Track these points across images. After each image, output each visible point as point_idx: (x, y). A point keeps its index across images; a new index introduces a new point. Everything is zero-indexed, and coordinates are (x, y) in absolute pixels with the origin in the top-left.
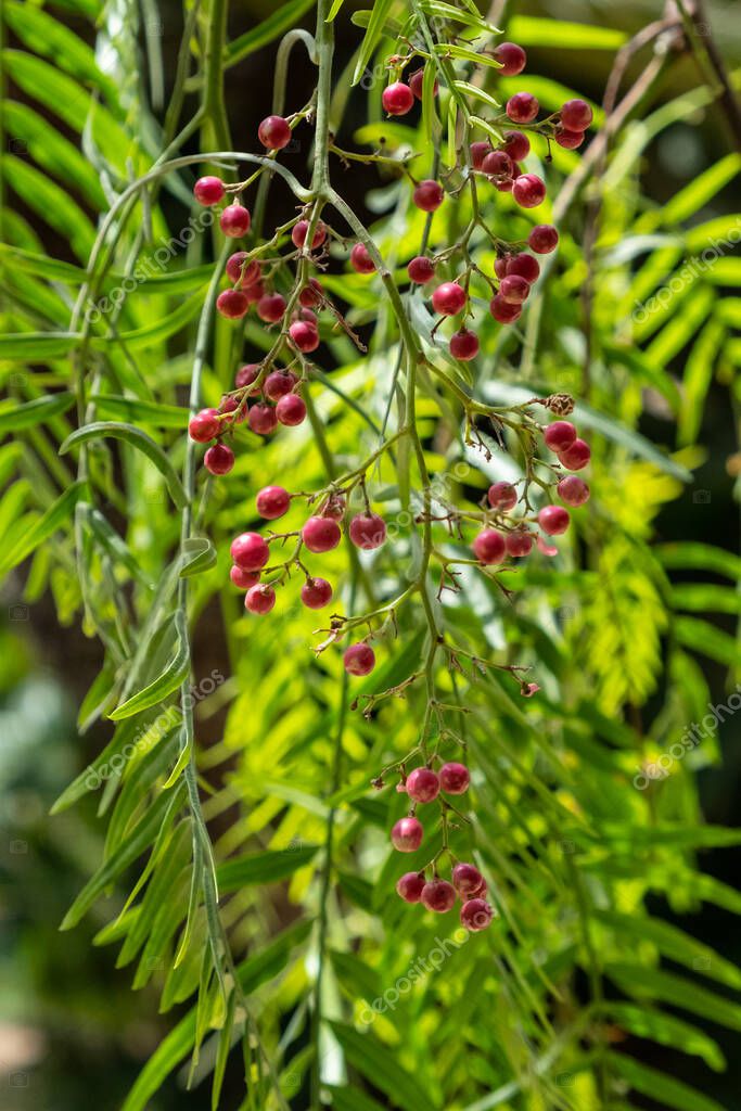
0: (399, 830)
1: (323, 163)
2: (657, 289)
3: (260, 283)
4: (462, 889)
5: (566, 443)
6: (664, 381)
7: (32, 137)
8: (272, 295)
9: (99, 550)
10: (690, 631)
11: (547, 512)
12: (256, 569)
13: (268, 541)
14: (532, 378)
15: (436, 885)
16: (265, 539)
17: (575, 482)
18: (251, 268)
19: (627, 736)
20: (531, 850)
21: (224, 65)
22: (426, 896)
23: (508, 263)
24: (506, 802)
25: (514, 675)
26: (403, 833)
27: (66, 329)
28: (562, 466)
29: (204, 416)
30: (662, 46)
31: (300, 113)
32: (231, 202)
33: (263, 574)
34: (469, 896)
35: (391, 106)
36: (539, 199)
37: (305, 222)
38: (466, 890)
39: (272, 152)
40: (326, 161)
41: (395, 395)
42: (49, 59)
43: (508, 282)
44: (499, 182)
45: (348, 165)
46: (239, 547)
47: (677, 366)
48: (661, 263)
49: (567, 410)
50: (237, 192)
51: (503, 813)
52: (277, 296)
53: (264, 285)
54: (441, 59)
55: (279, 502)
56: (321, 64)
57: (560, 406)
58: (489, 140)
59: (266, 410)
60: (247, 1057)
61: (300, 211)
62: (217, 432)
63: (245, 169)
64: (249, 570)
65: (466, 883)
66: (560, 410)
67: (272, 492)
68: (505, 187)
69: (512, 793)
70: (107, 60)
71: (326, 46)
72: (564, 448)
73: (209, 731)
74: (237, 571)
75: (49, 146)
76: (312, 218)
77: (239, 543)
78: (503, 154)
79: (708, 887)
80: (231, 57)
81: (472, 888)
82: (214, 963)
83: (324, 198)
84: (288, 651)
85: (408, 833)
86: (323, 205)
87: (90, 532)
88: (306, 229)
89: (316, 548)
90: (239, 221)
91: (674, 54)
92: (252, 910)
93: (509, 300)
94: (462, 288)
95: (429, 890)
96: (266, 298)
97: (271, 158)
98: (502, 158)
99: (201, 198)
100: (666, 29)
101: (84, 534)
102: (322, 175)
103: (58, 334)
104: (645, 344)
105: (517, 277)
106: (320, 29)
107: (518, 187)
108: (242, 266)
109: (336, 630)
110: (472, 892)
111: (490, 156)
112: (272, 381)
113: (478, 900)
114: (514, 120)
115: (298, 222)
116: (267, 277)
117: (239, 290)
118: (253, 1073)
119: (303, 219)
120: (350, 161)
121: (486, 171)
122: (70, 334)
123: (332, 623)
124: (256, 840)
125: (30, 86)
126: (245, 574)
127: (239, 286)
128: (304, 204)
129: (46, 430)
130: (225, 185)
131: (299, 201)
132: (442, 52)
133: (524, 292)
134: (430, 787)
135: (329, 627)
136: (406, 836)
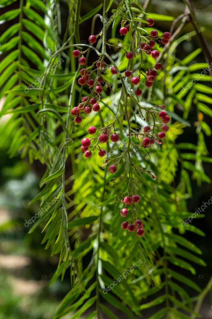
0: (122, 212)
1: (104, 47)
2: (179, 81)
4: (137, 226)
5: (164, 116)
6: (181, 102)
7: (29, 41)
8: (91, 79)
9: (46, 142)
10: (186, 165)
11: (160, 133)
12: (87, 147)
13: (90, 140)
14: (150, 101)
15: (131, 225)
16: (90, 139)
18: (86, 72)
19: (171, 189)
20: (149, 217)
21: (79, 23)
22: (128, 227)
23: (150, 72)
24: (144, 206)
25: (150, 173)
26: (123, 212)
27: (38, 88)
28: (162, 122)
29: (74, 109)
30: (184, 20)
31: (99, 34)
32: (81, 56)
33: (89, 148)
34: (139, 228)
35: (122, 33)
36: (158, 56)
39: (92, 44)
40: (105, 46)
41: (120, 105)
42: (34, 22)
43: (150, 77)
44: (148, 52)
45: (110, 48)
46: (83, 141)
47: (184, 98)
48: (181, 74)
50: (83, 54)
51: (143, 208)
52: (92, 80)
53: (89, 77)
54: (134, 22)
55: (94, 130)
58: (146, 42)
59: (89, 108)
60: (71, 269)
61: (99, 59)
62: (78, 113)
63: (85, 48)
64: (85, 147)
65: (138, 224)
67: (92, 128)
69: (145, 203)
70: (47, 22)
71: (106, 18)
72: (163, 118)
73: (69, 187)
74: (83, 147)
75: (33, 43)
76: (102, 60)
77: (83, 140)
78: (149, 45)
79: (193, 228)
80: (82, 20)
81: (140, 226)
82: (66, 244)
83: (105, 56)
84: (88, 168)
85: (124, 212)
87: (43, 137)
88: (100, 63)
89: (102, 142)
90: (83, 61)
91: (187, 22)
92: (77, 232)
93: (150, 81)
94: (138, 78)
96: (89, 80)
97: (91, 45)
98: (149, 46)
99: (74, 55)
100: (185, 16)
102: (104, 50)
104: (177, 93)
105: (152, 76)
106: (104, 14)
107: (153, 53)
108: (84, 72)
109: (107, 162)
111: (145, 46)
112: (91, 101)
113: (141, 229)
114: (152, 37)
115: (98, 61)
116: (89, 75)
117: (84, 78)
118: (72, 273)
119: (99, 60)
120: (111, 47)
121: (145, 49)
122: (40, 89)
124: (78, 215)
125: (29, 28)
128: (100, 57)
129: (29, 114)
130: (80, 52)
131: (98, 56)
132: (134, 20)
133: (154, 79)
134: (130, 201)
135: (105, 161)
136: (124, 213)
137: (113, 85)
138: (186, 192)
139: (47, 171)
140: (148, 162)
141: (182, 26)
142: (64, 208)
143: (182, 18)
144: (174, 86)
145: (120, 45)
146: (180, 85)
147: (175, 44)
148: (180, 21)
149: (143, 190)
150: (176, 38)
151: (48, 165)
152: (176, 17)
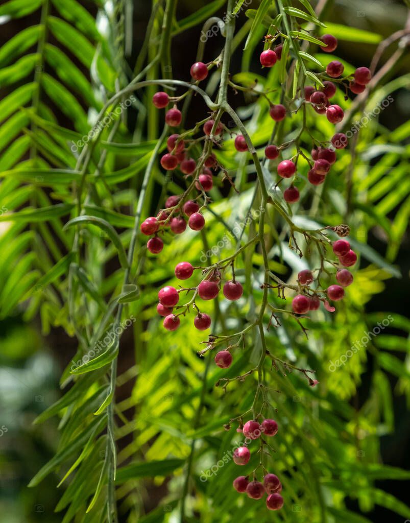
0: (237, 454)
1: (224, 90)
2: (383, 176)
3: (183, 152)
4: (268, 488)
5: (344, 251)
6: (385, 222)
7: (58, 64)
8: (189, 159)
9: (80, 289)
10: (385, 360)
11: (332, 288)
12: (170, 306)
13: (179, 292)
15: (255, 484)
16: (177, 290)
17: (346, 273)
18: (180, 143)
19: (348, 412)
20: (295, 468)
21: (173, 34)
22: (249, 489)
23: (320, 152)
24: (286, 444)
25: (305, 374)
26: (239, 455)
27: (73, 169)
28: (340, 264)
29: (149, 221)
30: (403, 43)
31: (214, 62)
32: (172, 107)
33: (175, 309)
34: (272, 491)
35: (264, 62)
36: (340, 119)
37: (211, 121)
38: (271, 488)
39: (197, 82)
40: (226, 89)
42: (73, 24)
43: (319, 163)
44: (319, 108)
45: (237, 93)
46: (163, 293)
47: (392, 215)
48: (389, 161)
49: (345, 234)
50: (176, 102)
51: (283, 448)
52: (192, 160)
53: (185, 153)
54: (293, 39)
55: (187, 271)
56: (227, 37)
57: (342, 231)
58: (315, 85)
59: (181, 221)
61: (210, 115)
62: (155, 230)
63: (180, 90)
64: (166, 306)
65: (271, 484)
66: (342, 233)
67: (184, 265)
68: (322, 111)
69: (289, 439)
70: (102, 26)
71: (231, 27)
72: (343, 255)
73: (124, 392)
74: (161, 307)
75: (68, 71)
76: (216, 119)
77: (163, 291)
78: (322, 93)
80: (179, 28)
81: (274, 487)
82: (108, 516)
83: (223, 109)
84: (169, 353)
85: (242, 455)
86: (222, 113)
87: (76, 279)
88: (212, 125)
89: (204, 298)
90: (176, 117)
92: (135, 490)
93: (319, 173)
94: (294, 163)
95: (250, 486)
96: (185, 161)
97: (195, 85)
98: (321, 96)
99: (156, 103)
100: (406, 34)
101: (73, 281)
102: (223, 96)
103: (68, 171)
104: (377, 202)
105: (324, 161)
107: (329, 112)
108: (176, 142)
109: (212, 343)
110: (274, 490)
111: (314, 94)
112: (187, 206)
113: (277, 494)
114: (330, 75)
115: (207, 121)
116: (187, 149)
117: (173, 155)
119: (211, 119)
120: (238, 90)
121: (312, 102)
122: (75, 171)
123: (210, 338)
124: (141, 454)
125: (61, 37)
126: (165, 308)
127: (174, 153)
128: (212, 111)
129: (49, 225)
130: (169, 97)
131: (210, 109)
132: (294, 35)
133: (327, 169)
135: (207, 341)
136: (241, 457)
137: (237, 175)
138: (381, 420)
139: (79, 352)
140: (303, 349)
141: (397, 55)
142: (111, 438)
143: (399, 40)
144: (371, 187)
145: (259, 88)
146: (385, 185)
147: (380, 95)
148: (394, 45)
149: (286, 410)
150: (383, 82)
151: (83, 341)
152: (385, 35)
